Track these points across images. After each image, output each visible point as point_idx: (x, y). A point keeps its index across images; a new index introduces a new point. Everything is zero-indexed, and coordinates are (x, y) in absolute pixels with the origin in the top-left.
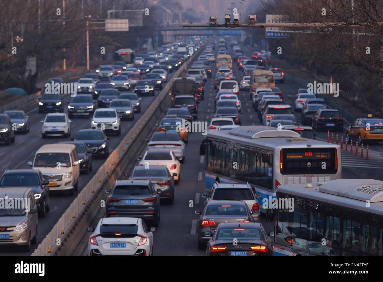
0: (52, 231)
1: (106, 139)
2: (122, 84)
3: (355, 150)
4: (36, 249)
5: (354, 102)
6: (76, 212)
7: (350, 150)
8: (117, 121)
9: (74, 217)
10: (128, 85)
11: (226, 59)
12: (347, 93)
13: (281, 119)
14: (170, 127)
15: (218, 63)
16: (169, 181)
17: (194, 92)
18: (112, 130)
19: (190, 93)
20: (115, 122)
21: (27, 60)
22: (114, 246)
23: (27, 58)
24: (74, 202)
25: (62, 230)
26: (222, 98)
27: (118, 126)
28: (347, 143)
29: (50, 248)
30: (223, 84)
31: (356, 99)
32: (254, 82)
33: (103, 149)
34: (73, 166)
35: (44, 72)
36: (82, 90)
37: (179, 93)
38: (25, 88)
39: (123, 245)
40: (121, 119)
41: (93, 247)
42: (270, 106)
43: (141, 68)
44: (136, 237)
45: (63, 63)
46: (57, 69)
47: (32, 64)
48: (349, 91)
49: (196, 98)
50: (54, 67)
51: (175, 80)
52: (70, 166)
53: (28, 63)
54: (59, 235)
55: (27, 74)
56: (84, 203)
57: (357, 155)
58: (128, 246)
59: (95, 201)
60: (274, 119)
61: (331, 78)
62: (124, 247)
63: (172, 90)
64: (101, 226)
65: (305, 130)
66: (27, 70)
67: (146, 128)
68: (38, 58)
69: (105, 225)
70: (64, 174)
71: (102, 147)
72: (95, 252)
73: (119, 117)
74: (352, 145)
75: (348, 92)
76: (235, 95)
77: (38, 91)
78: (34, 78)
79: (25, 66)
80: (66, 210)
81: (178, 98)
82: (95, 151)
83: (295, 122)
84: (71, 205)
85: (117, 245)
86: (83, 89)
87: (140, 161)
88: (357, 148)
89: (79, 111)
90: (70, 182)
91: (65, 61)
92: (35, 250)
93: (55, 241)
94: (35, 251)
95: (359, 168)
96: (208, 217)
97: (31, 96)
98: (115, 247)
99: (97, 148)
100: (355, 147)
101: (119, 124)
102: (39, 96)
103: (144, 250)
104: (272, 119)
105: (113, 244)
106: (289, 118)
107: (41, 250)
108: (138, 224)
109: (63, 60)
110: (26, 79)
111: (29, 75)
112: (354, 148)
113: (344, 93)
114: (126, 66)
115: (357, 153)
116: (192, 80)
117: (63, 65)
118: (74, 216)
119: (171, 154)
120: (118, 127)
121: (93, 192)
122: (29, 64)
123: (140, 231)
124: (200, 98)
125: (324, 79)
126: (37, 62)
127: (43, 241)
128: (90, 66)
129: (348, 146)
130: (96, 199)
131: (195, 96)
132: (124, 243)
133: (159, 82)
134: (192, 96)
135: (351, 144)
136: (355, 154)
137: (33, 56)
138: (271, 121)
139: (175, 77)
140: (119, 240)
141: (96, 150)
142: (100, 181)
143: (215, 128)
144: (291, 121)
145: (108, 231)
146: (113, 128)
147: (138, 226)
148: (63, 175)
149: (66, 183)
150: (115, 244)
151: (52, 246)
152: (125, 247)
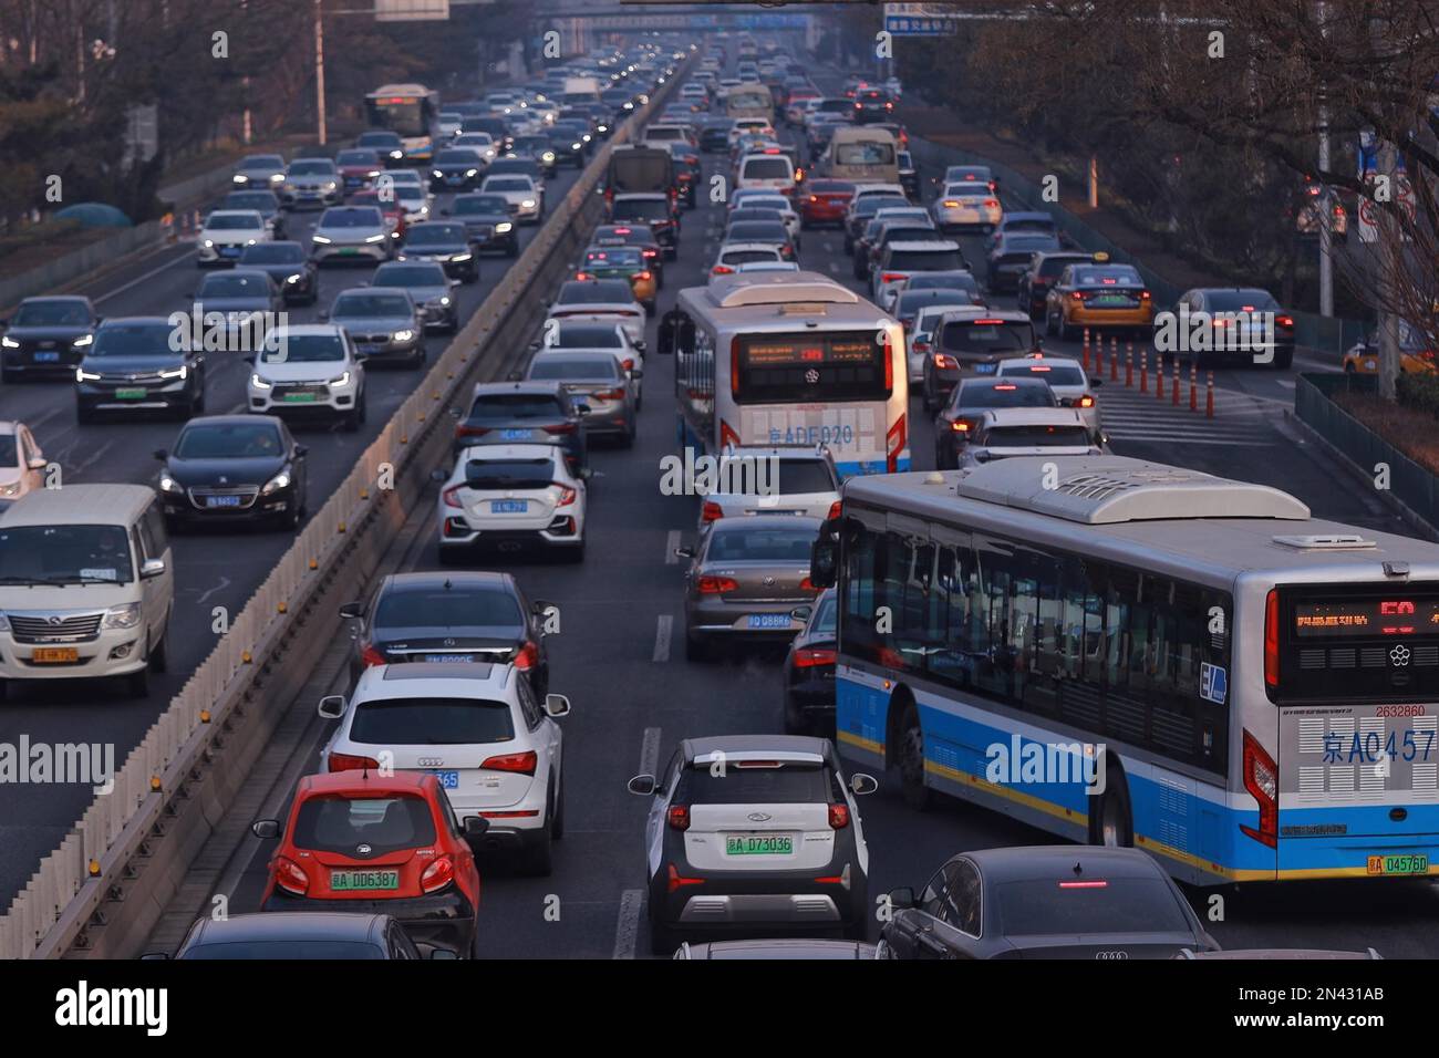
0: (212, 655)
1: (293, 455)
2: (360, 240)
3: (1172, 387)
4: (165, 711)
5: (1165, 237)
6: (288, 593)
7: (1156, 388)
8: (346, 375)
9: (284, 612)
10: (380, 245)
11: (756, 96)
12: (1143, 208)
13: (930, 286)
14: (609, 270)
15: (732, 107)
16: (621, 390)
17: (670, 187)
18: (329, 407)
19: (656, 189)
20: (340, 379)
21: (129, 114)
22: (499, 509)
23: (126, 110)
24: (282, 562)
25: (245, 653)
26: (745, 204)
27: (352, 394)
28: (1144, 367)
29: (207, 709)
30: (750, 163)
31: (1173, 226)
32: (838, 163)
33: (279, 494)
34: (142, 577)
35: (183, 153)
36: (221, 256)
37: (625, 188)
38: (123, 206)
39: (521, 506)
40: (363, 364)
41: (451, 512)
42: (895, 246)
43: (445, 166)
44: (552, 487)
45: (243, 123)
46: (224, 142)
47: (144, 129)
48: (1149, 202)
49: (675, 203)
50: (214, 137)
51: (617, 152)
52: (132, 580)
53: (131, 124)
54: (235, 667)
55: (128, 160)
56: (314, 565)
57: (1179, 405)
58: (533, 509)
59: (348, 560)
60: (912, 288)
61: (1094, 162)
62: (523, 510)
63: (605, 178)
64: (467, 464)
65: (1006, 323)
66: (128, 147)
67: (522, 307)
68: (162, 109)
69: (476, 462)
70: (106, 612)
71: (277, 484)
72: (456, 522)
73: (357, 357)
74: (1160, 372)
75: (1146, 205)
76: (784, 198)
77: (165, 214)
78: (150, 173)
79: (124, 135)
80: (258, 588)
81: (621, 202)
82: (248, 502)
83: (977, 297)
84: (274, 573)
85: (506, 507)
86: (224, 252)
87: (537, 351)
88: (1176, 383)
89: (121, 392)
90: (131, 644)
91: (247, 116)
92: (163, 715)
93: (222, 688)
94: (160, 721)
95: (1183, 445)
96: (715, 567)
97: (143, 230)
98: (503, 511)
99: (256, 491)
100: (1171, 380)
101: (355, 382)
102: (166, 229)
103: (571, 518)
104: (904, 288)
105: (498, 505)
106: (958, 283)
107: (178, 714)
108: (551, 458)
109: (242, 114)
110: (126, 175)
111: (135, 162)
112: (1167, 382)
113: (1135, 209)
114: (401, 147)
115: (1176, 398)
116: (664, 151)
117: (243, 130)
118: (282, 608)
119: (619, 332)
120: (353, 399)
121: (342, 531)
122: (135, 127)
123: (560, 474)
124: (684, 204)
125: (1071, 165)
126: (160, 119)
127: (185, 688)
128: (327, 131)
129: (1148, 375)
130: (354, 552)
131: (670, 197)
132: (524, 502)
133: (505, 228)
134: (662, 196)
135: (1156, 369)
136: (1171, 402)
137: (147, 103)
138: (900, 293)
139: (616, 144)
140: (511, 494)
141: (252, 495)
142: (364, 495)
143: (730, 272)
144: (962, 293)
145: (485, 477)
146: (331, 402)
147: (553, 463)
148: (101, 616)
149: (114, 649)
150: (502, 504)
151: (214, 704)
152: (525, 511)
